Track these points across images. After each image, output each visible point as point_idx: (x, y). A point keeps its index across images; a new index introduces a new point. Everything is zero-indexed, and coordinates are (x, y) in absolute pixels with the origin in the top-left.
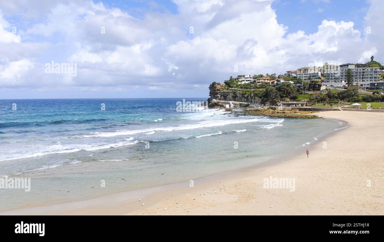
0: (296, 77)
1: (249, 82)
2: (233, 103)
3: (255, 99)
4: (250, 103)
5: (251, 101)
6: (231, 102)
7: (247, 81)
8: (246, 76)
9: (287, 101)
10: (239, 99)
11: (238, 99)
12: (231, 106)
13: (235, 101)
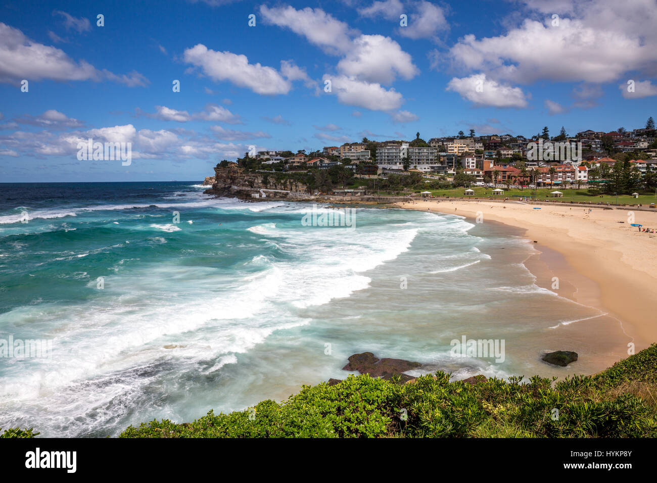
0: (340, 157)
1: (279, 161)
2: (264, 191)
3: (296, 186)
4: (289, 192)
5: (291, 189)
6: (261, 190)
7: (275, 160)
8: (271, 153)
9: (341, 189)
10: (273, 186)
11: (271, 186)
12: (263, 196)
13: (267, 188)
